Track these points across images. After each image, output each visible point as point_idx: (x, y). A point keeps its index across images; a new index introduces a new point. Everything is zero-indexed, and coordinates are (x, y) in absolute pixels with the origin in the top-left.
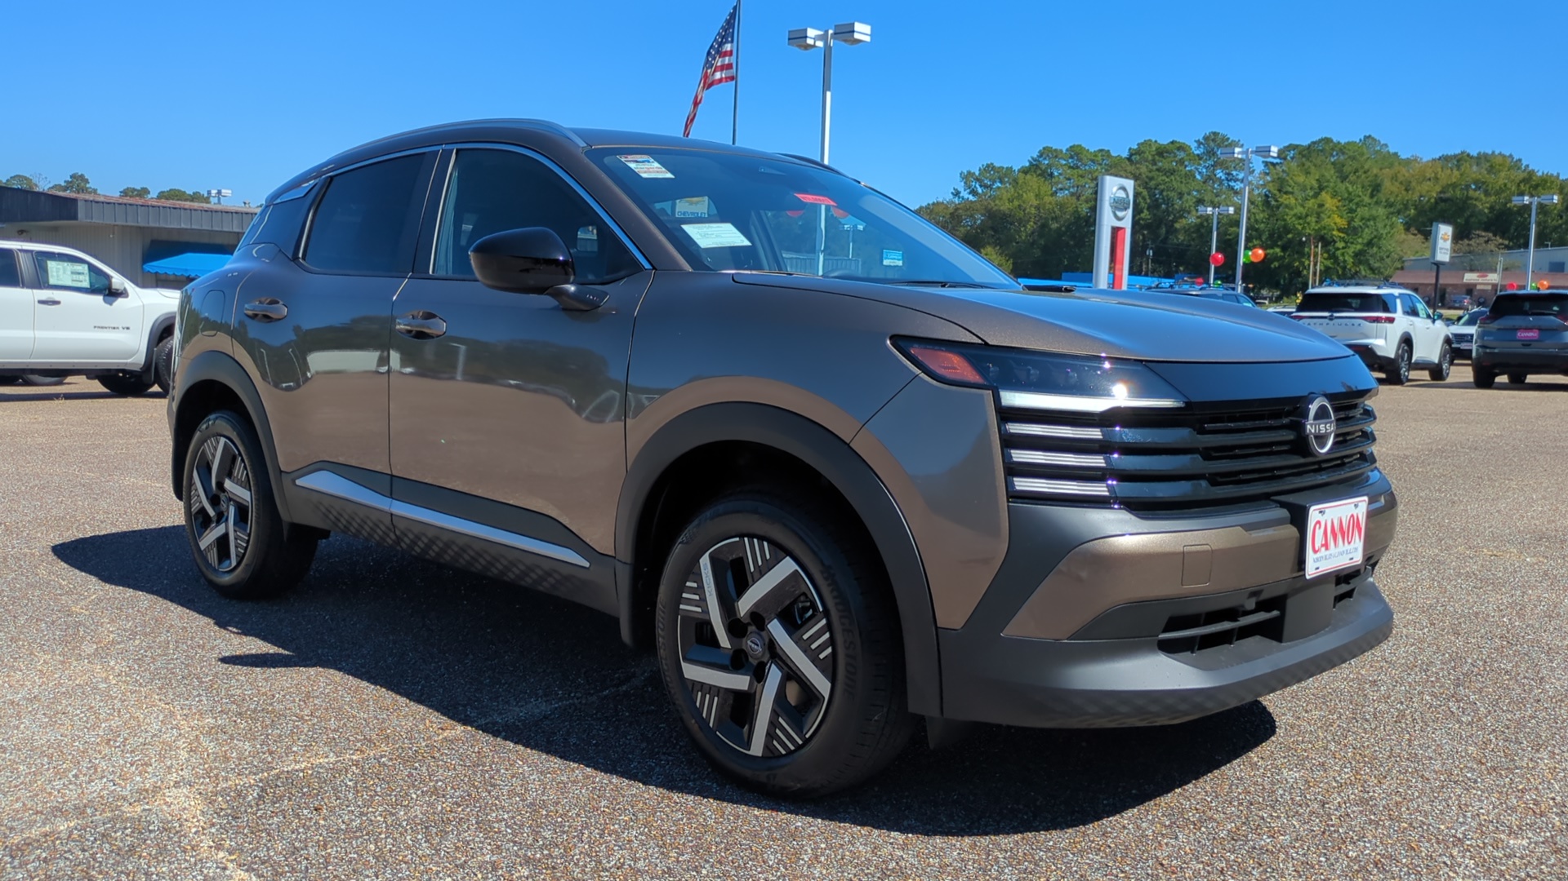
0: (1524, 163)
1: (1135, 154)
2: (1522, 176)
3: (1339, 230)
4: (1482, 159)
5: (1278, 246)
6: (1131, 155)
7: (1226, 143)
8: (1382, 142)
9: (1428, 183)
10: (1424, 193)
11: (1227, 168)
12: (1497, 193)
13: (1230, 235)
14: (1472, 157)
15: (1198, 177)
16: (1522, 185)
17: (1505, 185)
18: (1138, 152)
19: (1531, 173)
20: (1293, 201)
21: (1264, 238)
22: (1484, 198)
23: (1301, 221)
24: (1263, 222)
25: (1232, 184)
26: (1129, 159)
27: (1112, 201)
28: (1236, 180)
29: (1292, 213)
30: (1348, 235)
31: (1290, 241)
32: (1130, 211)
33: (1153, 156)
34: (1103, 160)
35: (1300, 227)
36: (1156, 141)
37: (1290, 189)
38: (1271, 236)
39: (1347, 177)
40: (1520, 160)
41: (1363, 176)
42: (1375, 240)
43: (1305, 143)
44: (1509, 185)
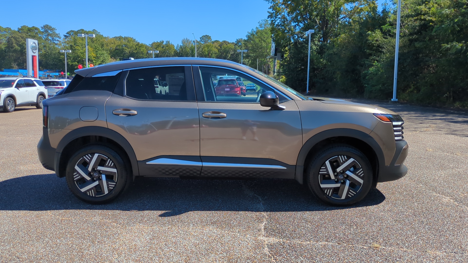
0: (136, 40)
1: (21, 30)
2: (136, 44)
3: (94, 57)
4: (125, 38)
5: (76, 62)
6: (19, 30)
7: (51, 28)
8: (98, 32)
9: (112, 44)
10: (112, 47)
11: (52, 36)
12: (131, 48)
13: (61, 58)
14: (123, 38)
15: (43, 39)
16: (136, 46)
17: (132, 46)
18: (21, 29)
19: (138, 43)
20: (79, 48)
21: (72, 59)
22: (127, 49)
23: (82, 54)
24: (71, 54)
25: (54, 41)
26: (19, 31)
27: (31, 47)
28: (56, 40)
29: (80, 52)
30: (96, 59)
31: (80, 60)
32: (37, 50)
33: (27, 31)
34: (9, 31)
35: (82, 56)
36: (27, 26)
37: (78, 45)
38: (74, 59)
39: (94, 42)
40: (135, 39)
41: (98, 42)
42: (104, 60)
43: (76, 30)
44: (133, 46)
